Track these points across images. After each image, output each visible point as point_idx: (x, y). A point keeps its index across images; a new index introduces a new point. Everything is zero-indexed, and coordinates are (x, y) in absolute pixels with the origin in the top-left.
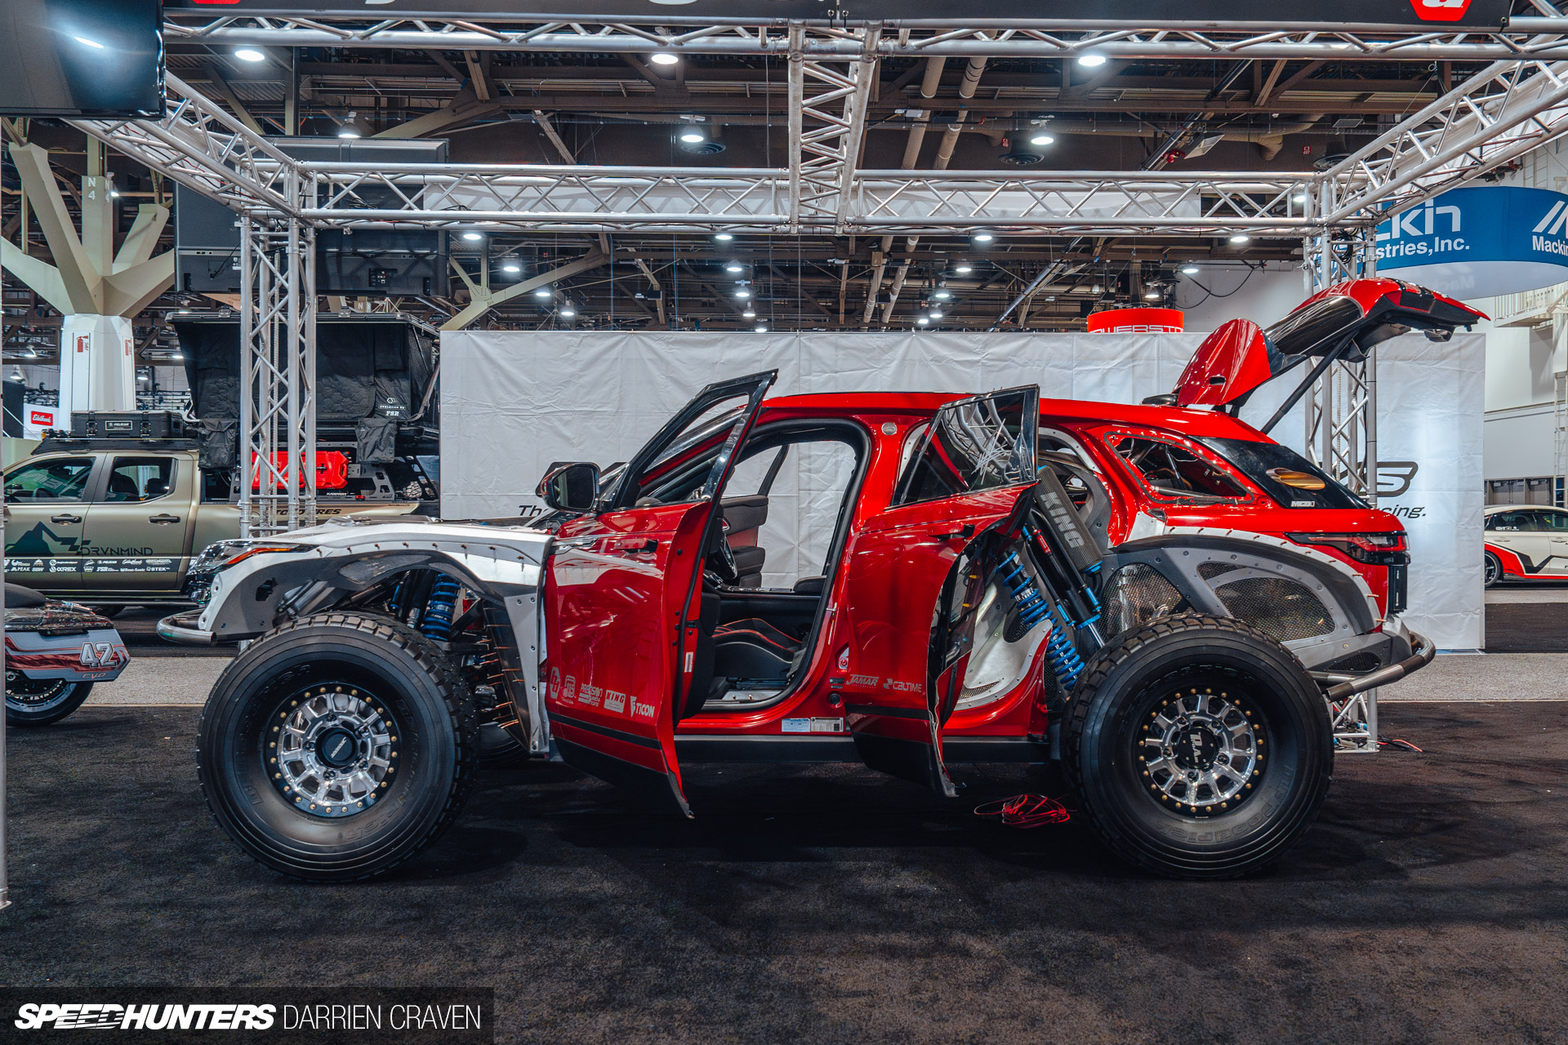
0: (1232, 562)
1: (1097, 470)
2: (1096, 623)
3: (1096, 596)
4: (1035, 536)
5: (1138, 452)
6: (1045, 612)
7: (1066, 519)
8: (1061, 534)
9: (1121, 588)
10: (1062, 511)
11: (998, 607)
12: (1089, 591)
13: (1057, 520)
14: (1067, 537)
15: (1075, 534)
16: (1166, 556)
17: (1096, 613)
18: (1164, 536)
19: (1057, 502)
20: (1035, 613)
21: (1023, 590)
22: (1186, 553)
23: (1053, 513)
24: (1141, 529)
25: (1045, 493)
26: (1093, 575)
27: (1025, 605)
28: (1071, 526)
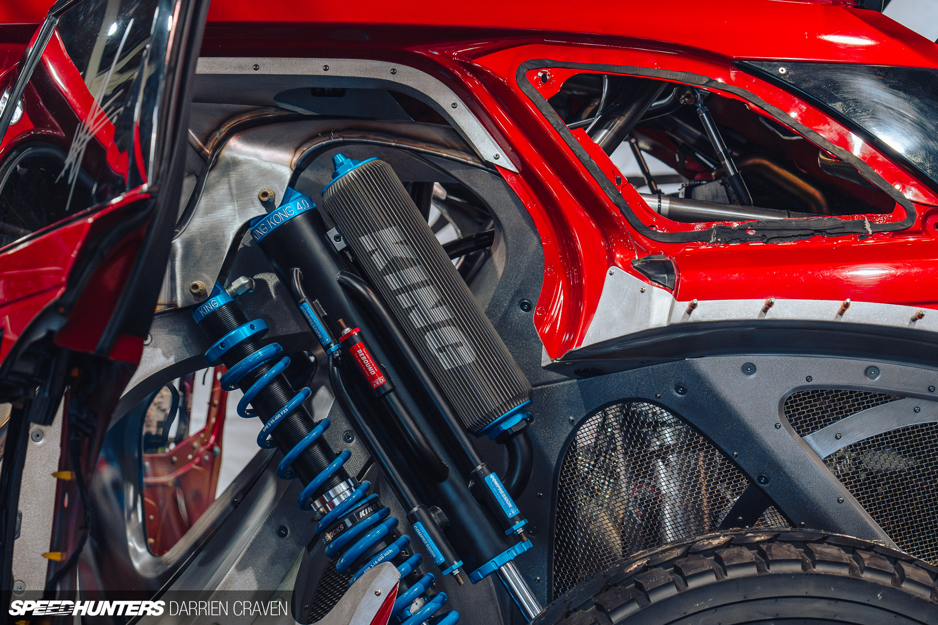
0: (868, 383)
1: (505, 162)
2: (519, 562)
3: (514, 495)
4: (347, 344)
5: (619, 113)
6: (389, 538)
7: (428, 296)
8: (415, 338)
9: (663, 453)
10: (414, 275)
11: (281, 533)
12: (493, 481)
13: (404, 301)
14: (431, 343)
15: (451, 335)
16: (699, 378)
17: (518, 538)
18: (672, 328)
19: (401, 252)
20: (361, 544)
21: (328, 484)
22: (749, 368)
23: (392, 282)
24: (616, 313)
25: (371, 229)
26: (507, 438)
27: (335, 523)
28: (440, 314)
